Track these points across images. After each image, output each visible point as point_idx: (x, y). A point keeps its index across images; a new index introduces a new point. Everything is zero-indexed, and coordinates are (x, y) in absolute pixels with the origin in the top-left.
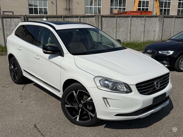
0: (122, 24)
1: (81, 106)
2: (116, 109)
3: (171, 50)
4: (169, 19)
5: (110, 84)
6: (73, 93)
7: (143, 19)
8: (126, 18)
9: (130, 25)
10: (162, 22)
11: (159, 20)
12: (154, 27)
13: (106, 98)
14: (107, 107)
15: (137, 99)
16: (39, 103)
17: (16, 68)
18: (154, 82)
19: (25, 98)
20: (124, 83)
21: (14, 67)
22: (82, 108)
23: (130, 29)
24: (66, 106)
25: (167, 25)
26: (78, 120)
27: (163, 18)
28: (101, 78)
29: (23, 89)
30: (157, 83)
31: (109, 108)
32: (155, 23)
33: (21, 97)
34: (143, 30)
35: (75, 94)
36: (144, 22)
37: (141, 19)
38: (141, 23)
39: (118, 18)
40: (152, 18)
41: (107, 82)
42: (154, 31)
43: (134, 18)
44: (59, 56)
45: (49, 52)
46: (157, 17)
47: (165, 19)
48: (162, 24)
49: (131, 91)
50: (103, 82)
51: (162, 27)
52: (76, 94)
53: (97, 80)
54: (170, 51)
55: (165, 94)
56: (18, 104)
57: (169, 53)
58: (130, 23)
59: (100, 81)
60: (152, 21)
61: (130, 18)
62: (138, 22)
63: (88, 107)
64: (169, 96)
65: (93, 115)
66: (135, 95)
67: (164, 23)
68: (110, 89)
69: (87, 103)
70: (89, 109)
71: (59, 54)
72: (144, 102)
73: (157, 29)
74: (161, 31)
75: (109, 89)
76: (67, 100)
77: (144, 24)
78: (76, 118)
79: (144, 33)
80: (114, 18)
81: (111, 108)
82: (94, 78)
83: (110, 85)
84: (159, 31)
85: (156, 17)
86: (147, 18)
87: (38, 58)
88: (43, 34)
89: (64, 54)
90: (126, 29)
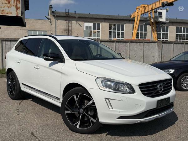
0: (122, 49)
1: (82, 111)
2: (119, 111)
3: (172, 69)
4: (168, 44)
5: (112, 84)
6: (73, 98)
7: (142, 45)
8: (125, 43)
9: (129, 50)
10: (161, 47)
11: (158, 46)
12: (153, 52)
13: (108, 99)
14: (110, 108)
15: (141, 100)
16: (36, 115)
17: (14, 83)
18: (158, 85)
19: (22, 111)
20: (126, 83)
21: (12, 82)
22: (82, 114)
23: (129, 54)
24: (66, 112)
25: (166, 51)
26: (78, 127)
27: (162, 43)
28: (103, 79)
29: (20, 104)
30: (160, 86)
31: (112, 109)
32: (154, 48)
33: (18, 111)
34: (143, 55)
35: (75, 98)
36: (142, 47)
37: (140, 45)
38: (140, 48)
39: (117, 43)
40: (151, 43)
41: (109, 83)
42: (153, 57)
43: (133, 43)
44: (60, 63)
45: (49, 58)
46: (156, 42)
47: (163, 45)
48: (161, 49)
49: (134, 91)
50: (105, 83)
51: (161, 52)
52: (77, 98)
53: (99, 81)
54: (170, 70)
55: (169, 98)
56: (15, 116)
57: (170, 71)
58: (129, 48)
59: (102, 81)
60: (151, 46)
61: (129, 43)
62: (137, 47)
63: (89, 112)
64: (173, 102)
65: (95, 121)
66: (138, 95)
67: (163, 49)
68: (113, 90)
69: (89, 108)
70: (90, 114)
71: (59, 61)
72: (148, 103)
73: (157, 54)
74: (160, 56)
75: (111, 89)
76: (67, 106)
77: (143, 49)
78: (77, 125)
79: (143, 58)
80: (113, 43)
81: (113, 109)
82: (96, 79)
83: (112, 86)
84: (159, 56)
85: (154, 42)
86: (145, 44)
87: (38, 68)
88: (44, 45)
89: (64, 60)
90: (126, 54)
